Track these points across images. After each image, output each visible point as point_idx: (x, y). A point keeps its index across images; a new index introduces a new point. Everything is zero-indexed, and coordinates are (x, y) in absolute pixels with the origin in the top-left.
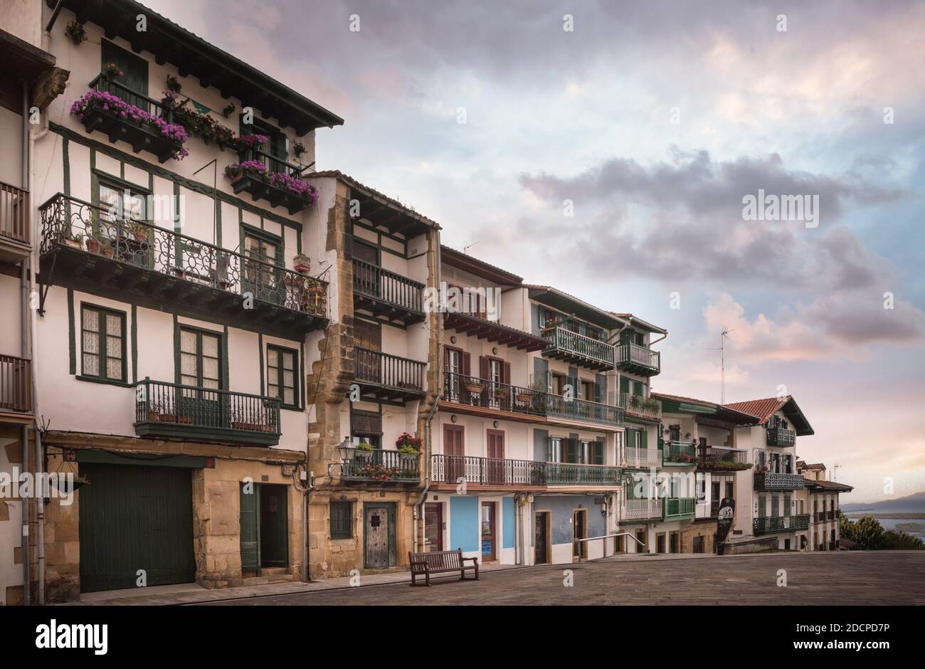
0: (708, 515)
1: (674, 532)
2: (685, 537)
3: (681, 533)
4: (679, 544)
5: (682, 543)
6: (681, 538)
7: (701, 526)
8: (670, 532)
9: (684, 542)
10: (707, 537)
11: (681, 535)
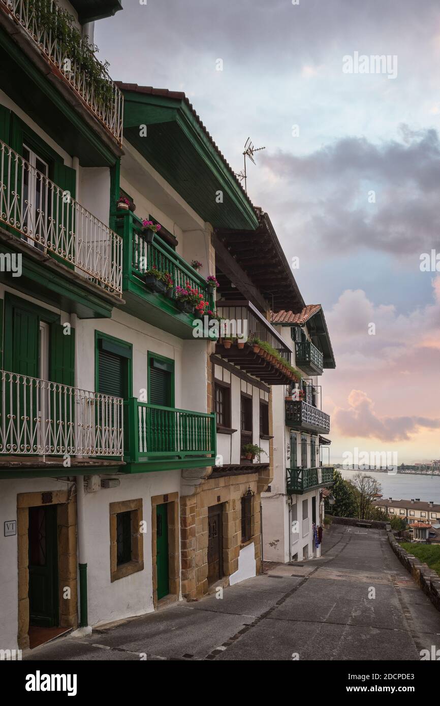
0: (236, 460)
1: (166, 497)
2: (192, 509)
3: (183, 498)
4: (179, 526)
5: (184, 521)
6: (184, 512)
7: (222, 481)
8: (153, 499)
9: (189, 520)
10: (231, 504)
11: (184, 505)
